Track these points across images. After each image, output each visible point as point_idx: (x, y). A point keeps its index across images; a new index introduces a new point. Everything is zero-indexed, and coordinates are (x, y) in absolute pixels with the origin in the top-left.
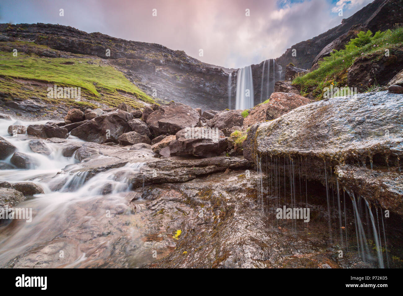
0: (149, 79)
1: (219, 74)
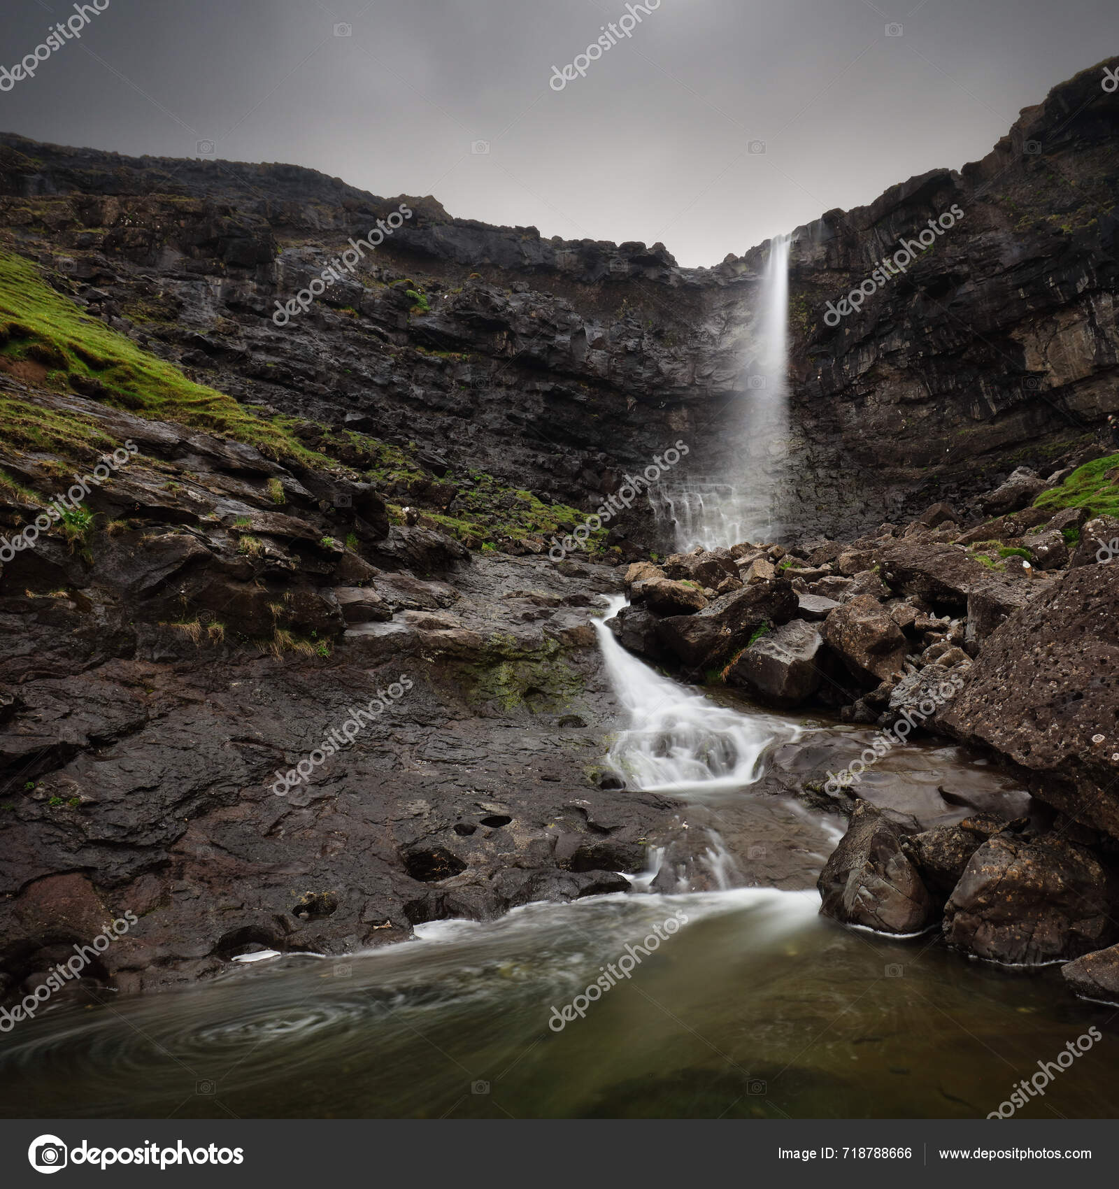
0: (230, 306)
1: (653, 274)
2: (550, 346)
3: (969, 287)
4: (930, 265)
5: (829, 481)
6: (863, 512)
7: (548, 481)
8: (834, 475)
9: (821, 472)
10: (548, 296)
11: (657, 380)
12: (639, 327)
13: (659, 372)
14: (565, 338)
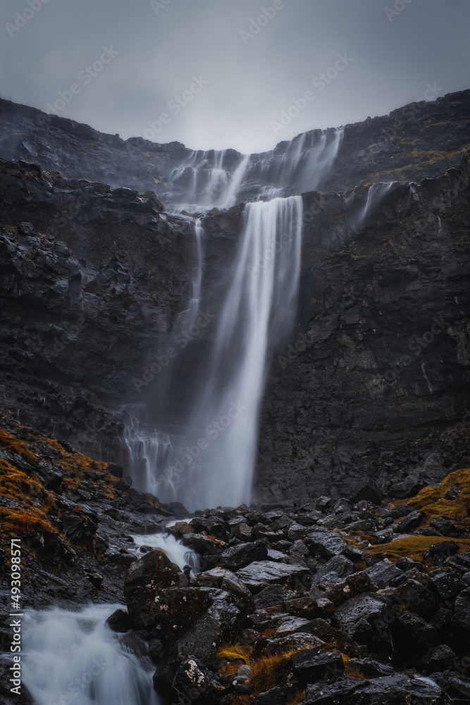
2: (51, 290)
3: (416, 285)
4: (387, 259)
5: (286, 436)
6: (312, 468)
7: (48, 420)
8: (291, 431)
9: (280, 428)
10: (50, 240)
11: (138, 323)
12: (126, 271)
13: (140, 316)
14: (63, 283)
